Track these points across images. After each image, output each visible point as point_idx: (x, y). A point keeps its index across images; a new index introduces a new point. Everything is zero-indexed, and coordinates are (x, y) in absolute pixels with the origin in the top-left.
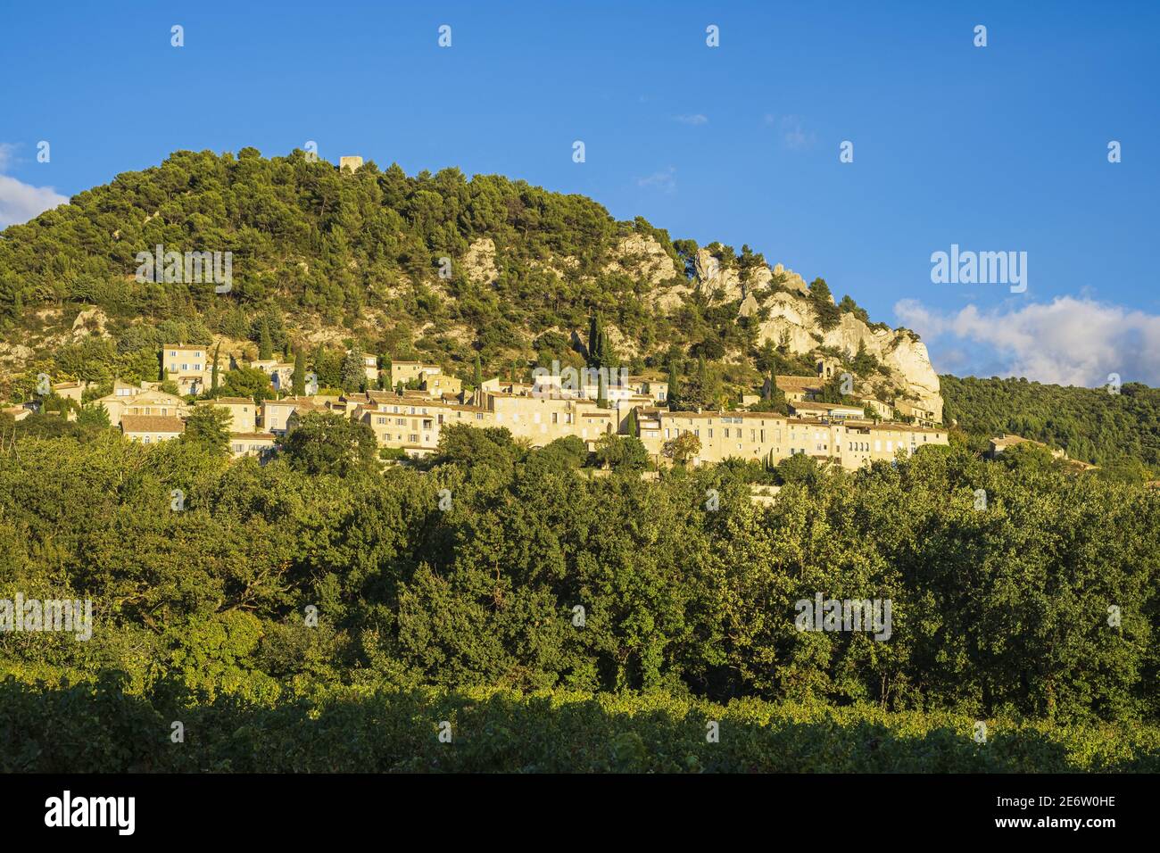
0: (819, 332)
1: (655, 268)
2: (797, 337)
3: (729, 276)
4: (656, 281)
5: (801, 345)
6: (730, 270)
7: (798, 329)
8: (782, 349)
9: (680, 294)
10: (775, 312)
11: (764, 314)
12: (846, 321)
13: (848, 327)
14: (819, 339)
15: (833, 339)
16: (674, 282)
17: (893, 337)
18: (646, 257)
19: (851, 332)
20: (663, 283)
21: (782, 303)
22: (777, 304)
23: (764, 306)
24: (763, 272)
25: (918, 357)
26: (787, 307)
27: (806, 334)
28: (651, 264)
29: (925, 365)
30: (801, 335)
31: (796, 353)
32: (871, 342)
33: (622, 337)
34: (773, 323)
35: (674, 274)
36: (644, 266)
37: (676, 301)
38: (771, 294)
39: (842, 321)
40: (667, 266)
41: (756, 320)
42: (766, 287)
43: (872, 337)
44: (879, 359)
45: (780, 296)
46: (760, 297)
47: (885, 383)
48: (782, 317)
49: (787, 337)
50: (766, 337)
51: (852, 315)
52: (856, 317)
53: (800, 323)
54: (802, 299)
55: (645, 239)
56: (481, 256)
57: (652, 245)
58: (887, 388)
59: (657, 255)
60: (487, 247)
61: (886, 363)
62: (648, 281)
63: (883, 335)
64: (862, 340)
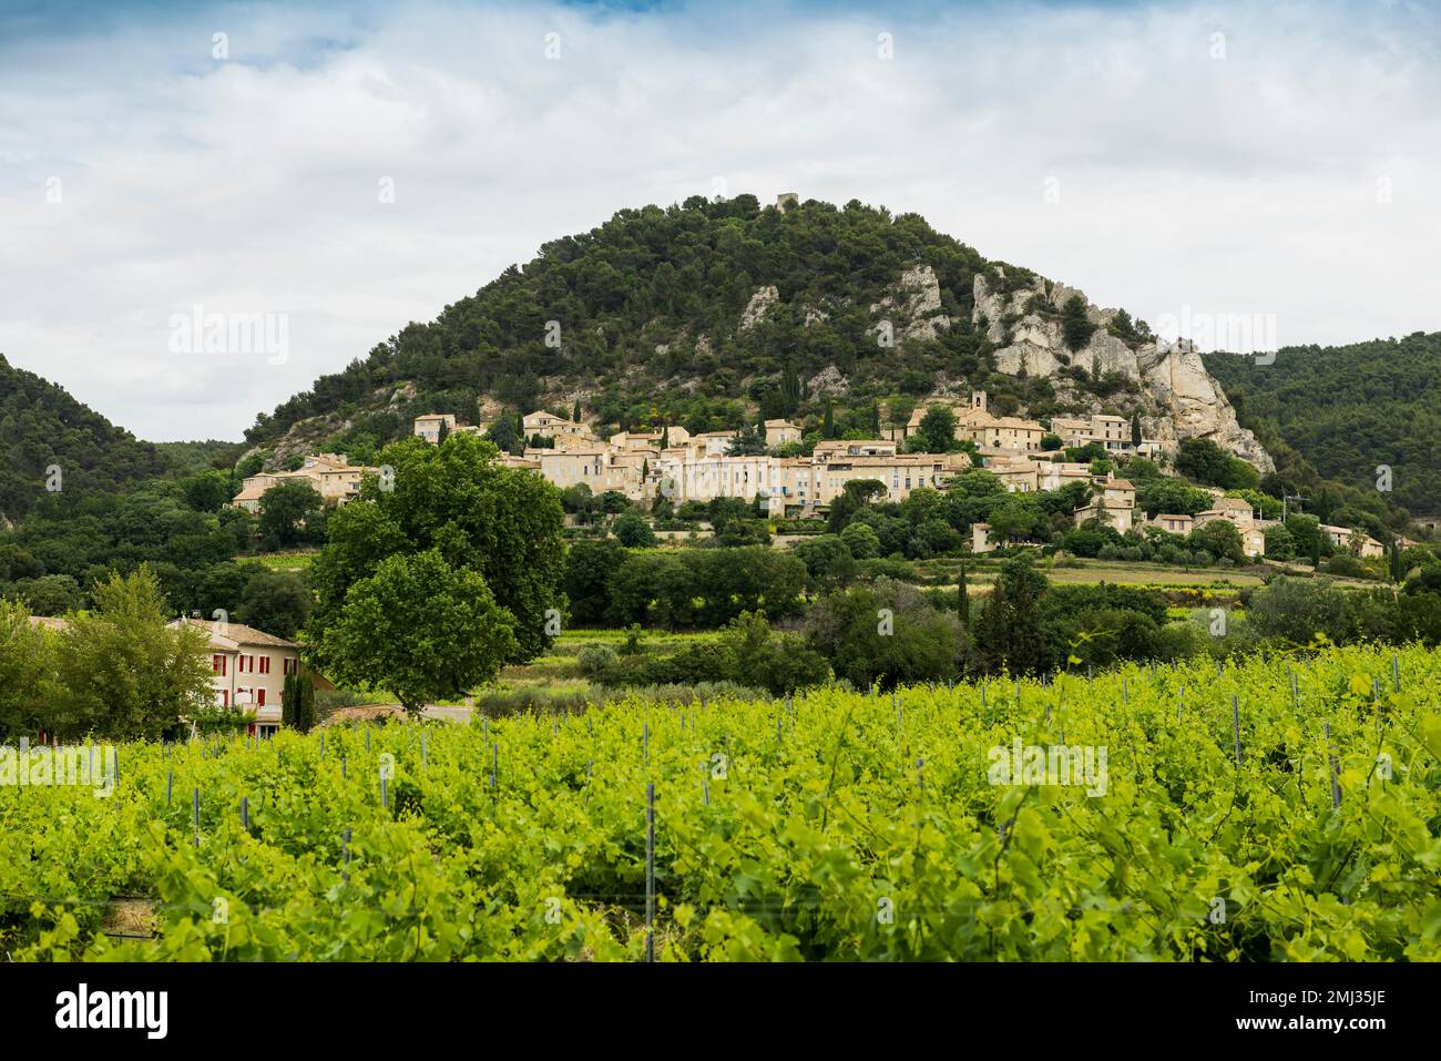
0: (1069, 354)
1: (922, 300)
2: (1040, 360)
3: (994, 301)
4: (918, 314)
5: (1043, 366)
6: (995, 296)
7: (1041, 352)
8: (1021, 374)
9: (936, 326)
10: (1021, 335)
11: (1008, 341)
12: (1099, 339)
13: (1100, 344)
14: (1065, 360)
15: (1083, 360)
16: (934, 313)
18: (920, 289)
19: (1103, 349)
20: (927, 316)
21: (1028, 327)
22: (1024, 328)
23: (1012, 330)
26: (1034, 330)
27: (1050, 357)
28: (921, 296)
29: (1198, 376)
30: (1044, 358)
31: (1038, 376)
32: (1126, 359)
33: (838, 376)
34: (1015, 348)
35: (937, 305)
36: (914, 298)
37: (929, 333)
38: (1020, 317)
39: (1093, 339)
40: (933, 298)
41: (1000, 346)
42: (1020, 311)
43: (1128, 353)
44: (1135, 376)
45: (1028, 319)
46: (1009, 321)
47: (1127, 400)
48: (1026, 341)
49: (1023, 361)
50: (1008, 363)
51: (1105, 331)
52: (1111, 333)
53: (1046, 345)
54: (1053, 319)
55: (922, 271)
56: (758, 305)
57: (927, 276)
58: (1128, 405)
59: (929, 286)
60: (767, 295)
61: (1147, 379)
62: (912, 314)
63: (1151, 348)
64: (1115, 358)
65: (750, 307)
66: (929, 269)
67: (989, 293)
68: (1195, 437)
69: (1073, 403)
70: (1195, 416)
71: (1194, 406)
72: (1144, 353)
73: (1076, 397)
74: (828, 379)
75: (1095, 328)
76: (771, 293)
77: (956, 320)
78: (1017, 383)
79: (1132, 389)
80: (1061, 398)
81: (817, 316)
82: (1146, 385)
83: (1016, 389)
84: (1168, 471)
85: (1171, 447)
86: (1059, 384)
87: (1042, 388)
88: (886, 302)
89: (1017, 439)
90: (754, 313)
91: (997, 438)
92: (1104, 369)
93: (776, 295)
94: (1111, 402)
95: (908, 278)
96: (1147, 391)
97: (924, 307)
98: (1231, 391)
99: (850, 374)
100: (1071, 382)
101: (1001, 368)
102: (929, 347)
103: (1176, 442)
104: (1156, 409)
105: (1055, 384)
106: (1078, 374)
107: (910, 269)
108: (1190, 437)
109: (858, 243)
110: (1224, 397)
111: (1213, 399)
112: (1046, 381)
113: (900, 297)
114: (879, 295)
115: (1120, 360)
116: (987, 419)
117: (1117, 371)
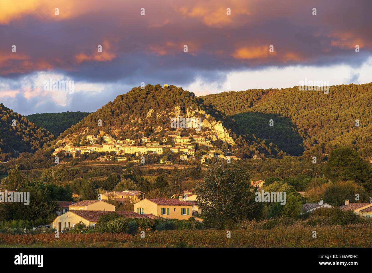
1: (177, 113)
6: (190, 112)
13: (205, 122)
17: (216, 123)
19: (205, 123)
24: (194, 112)
25: (220, 126)
29: (222, 128)
31: (194, 128)
35: (180, 114)
36: (176, 112)
38: (192, 117)
40: (179, 112)
42: (192, 115)
44: (210, 128)
46: (190, 117)
51: (207, 119)
56: (150, 113)
58: (208, 133)
59: (179, 110)
60: (151, 111)
61: (213, 128)
62: (176, 115)
63: (214, 122)
64: (207, 124)
65: (148, 113)
66: (179, 107)
68: (219, 139)
70: (221, 135)
72: (212, 123)
73: (200, 132)
74: (158, 128)
75: (205, 119)
76: (152, 110)
79: (210, 130)
80: (197, 132)
81: (159, 115)
82: (213, 129)
87: (194, 130)
88: (172, 113)
89: (184, 141)
90: (149, 114)
92: (205, 127)
93: (153, 111)
94: (206, 133)
95: (176, 108)
97: (178, 114)
107: (176, 106)
113: (174, 112)
114: (171, 111)
115: (208, 125)
116: (179, 137)
117: (208, 127)
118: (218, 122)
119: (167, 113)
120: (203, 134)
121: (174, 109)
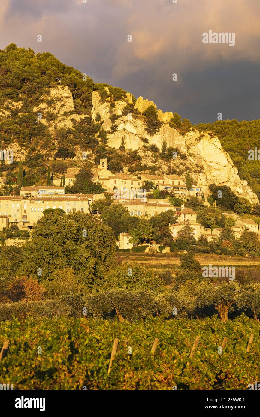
0: (147, 137)
1: (63, 105)
2: (132, 141)
3: (104, 107)
4: (62, 113)
5: (134, 144)
6: (105, 104)
7: (133, 136)
8: (122, 148)
9: (73, 120)
10: (121, 126)
11: (114, 129)
12: (164, 129)
13: (165, 132)
14: (146, 141)
15: (156, 140)
16: (71, 113)
17: (199, 136)
18: (60, 100)
19: (167, 135)
20: (66, 114)
21: (125, 122)
22: (122, 122)
23: (116, 123)
24: (121, 104)
25: (213, 147)
26: (128, 123)
27: (138, 139)
28: (62, 103)
29: (218, 151)
30: (134, 139)
31: (131, 149)
32: (179, 140)
34: (118, 133)
35: (72, 109)
36: (58, 105)
37: (70, 125)
38: (120, 116)
39: (161, 129)
40: (70, 104)
41: (109, 132)
42: (120, 113)
43: (181, 137)
44: (184, 150)
45: (124, 117)
46: (114, 118)
47: (181, 164)
48: (124, 129)
49: (123, 141)
50: (114, 142)
51: (168, 125)
52: (171, 126)
53: (135, 132)
54: (139, 118)
55: (62, 88)
57: (64, 92)
58: (181, 167)
59: (67, 98)
61: (191, 151)
62: (58, 113)
63: (193, 135)
64: (173, 140)
66: (66, 88)
67: (102, 101)
68: (217, 184)
69: (152, 165)
70: (216, 173)
71: (216, 167)
72: (189, 138)
73: (153, 162)
75: (161, 123)
77: (83, 117)
78: (120, 153)
79: (183, 157)
80: (144, 162)
82: (191, 155)
83: (120, 156)
84: (206, 203)
85: (206, 190)
86: (143, 154)
87: (134, 156)
88: (42, 105)
89: (126, 185)
91: (115, 185)
92: (168, 147)
94: (172, 165)
95: (54, 92)
96: (191, 158)
97: (65, 109)
98: (235, 159)
99: (27, 147)
100: (150, 153)
101: (110, 145)
102: (69, 132)
103: (207, 187)
104: (196, 169)
105: (141, 154)
106: (154, 148)
107: (55, 87)
108: (214, 185)
109: (25, 72)
110: (232, 162)
111: (227, 163)
112: (136, 152)
113: (50, 103)
114: (38, 102)
115: (176, 141)
116: (109, 173)
117: (174, 147)
118: (206, 135)
119: (27, 107)
120: (165, 168)
121: (49, 95)
